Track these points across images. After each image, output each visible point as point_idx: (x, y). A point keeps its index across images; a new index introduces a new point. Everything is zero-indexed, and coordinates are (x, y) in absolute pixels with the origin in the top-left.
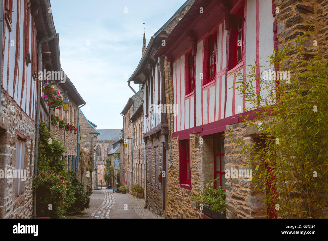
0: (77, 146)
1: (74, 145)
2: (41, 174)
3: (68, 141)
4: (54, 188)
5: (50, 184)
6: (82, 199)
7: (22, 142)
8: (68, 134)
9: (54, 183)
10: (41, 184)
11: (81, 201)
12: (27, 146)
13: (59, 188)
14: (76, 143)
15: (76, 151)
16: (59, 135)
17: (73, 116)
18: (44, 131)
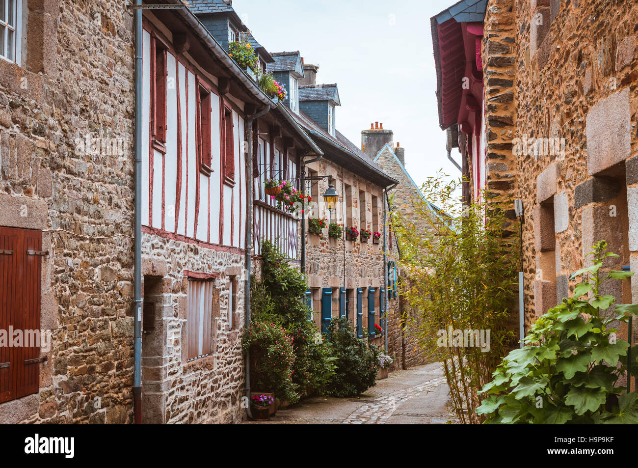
0: (384, 266)
1: (374, 267)
2: (255, 326)
3: (357, 261)
4: (272, 348)
5: (267, 341)
6: (357, 370)
7: (204, 284)
8: (355, 246)
9: (274, 340)
10: (254, 342)
11: (356, 372)
12: (216, 287)
13: (280, 348)
14: (382, 262)
15: (382, 277)
16: (330, 252)
17: (369, 210)
18: (269, 256)
